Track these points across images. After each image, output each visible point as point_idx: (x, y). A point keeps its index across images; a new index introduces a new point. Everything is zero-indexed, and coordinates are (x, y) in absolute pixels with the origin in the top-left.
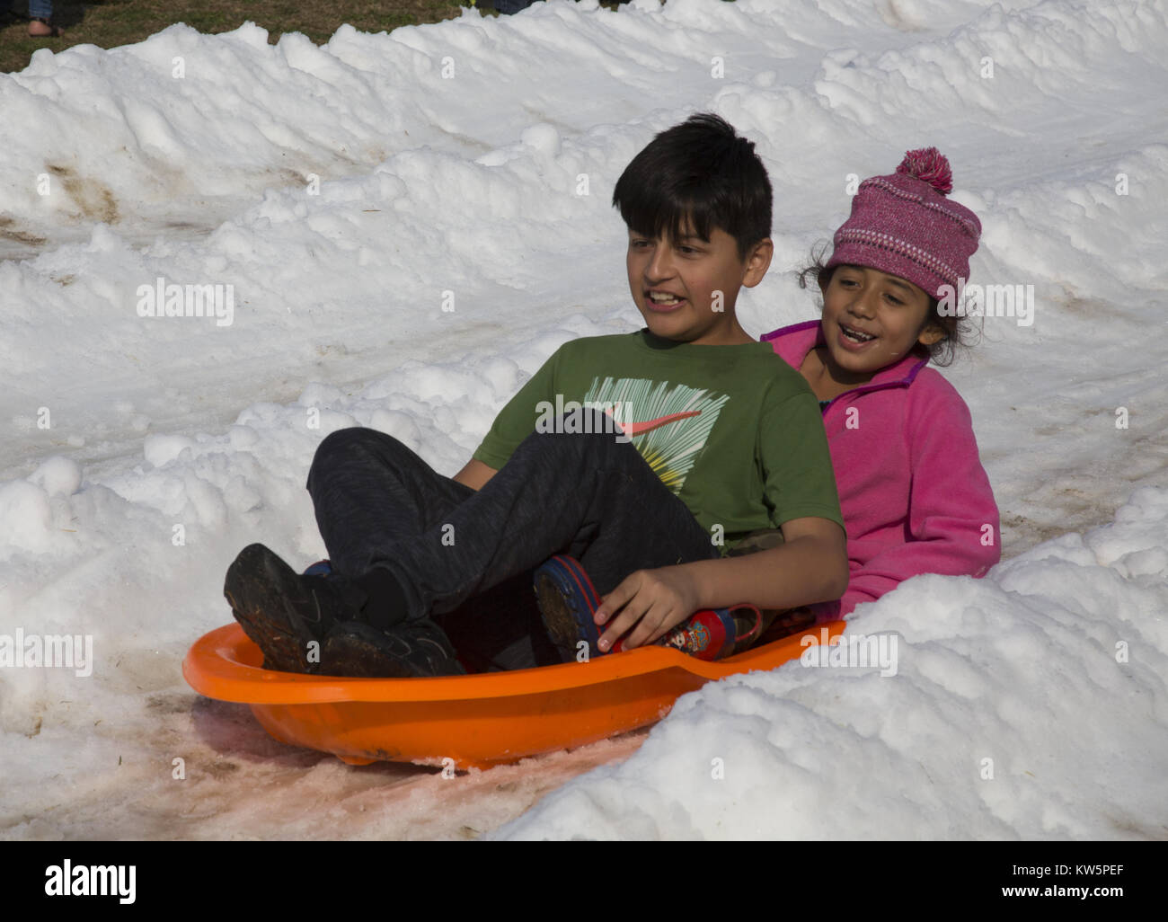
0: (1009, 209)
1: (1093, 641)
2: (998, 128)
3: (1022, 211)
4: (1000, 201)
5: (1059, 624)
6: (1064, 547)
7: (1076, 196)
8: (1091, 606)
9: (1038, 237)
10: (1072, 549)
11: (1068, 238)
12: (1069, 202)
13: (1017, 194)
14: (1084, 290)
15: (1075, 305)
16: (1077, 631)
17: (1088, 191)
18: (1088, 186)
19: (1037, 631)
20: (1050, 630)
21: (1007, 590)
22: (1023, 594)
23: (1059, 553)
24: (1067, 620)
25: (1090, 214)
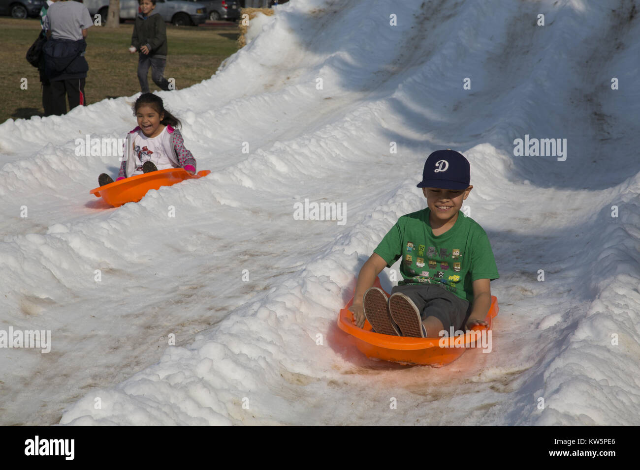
0: (79, 231)
1: (165, 413)
2: (58, 196)
3: (84, 232)
4: (74, 228)
5: (151, 407)
6: (146, 374)
7: (104, 225)
8: (160, 398)
9: (92, 243)
10: (150, 375)
11: (103, 243)
12: (102, 227)
13: (81, 225)
14: (113, 266)
15: (110, 271)
16: (158, 409)
17: (109, 223)
18: (108, 220)
19: (144, 410)
20: (149, 409)
21: (128, 394)
22: (135, 395)
23: (145, 377)
24: (154, 405)
25: (111, 233)
